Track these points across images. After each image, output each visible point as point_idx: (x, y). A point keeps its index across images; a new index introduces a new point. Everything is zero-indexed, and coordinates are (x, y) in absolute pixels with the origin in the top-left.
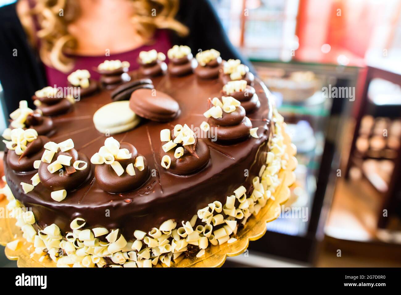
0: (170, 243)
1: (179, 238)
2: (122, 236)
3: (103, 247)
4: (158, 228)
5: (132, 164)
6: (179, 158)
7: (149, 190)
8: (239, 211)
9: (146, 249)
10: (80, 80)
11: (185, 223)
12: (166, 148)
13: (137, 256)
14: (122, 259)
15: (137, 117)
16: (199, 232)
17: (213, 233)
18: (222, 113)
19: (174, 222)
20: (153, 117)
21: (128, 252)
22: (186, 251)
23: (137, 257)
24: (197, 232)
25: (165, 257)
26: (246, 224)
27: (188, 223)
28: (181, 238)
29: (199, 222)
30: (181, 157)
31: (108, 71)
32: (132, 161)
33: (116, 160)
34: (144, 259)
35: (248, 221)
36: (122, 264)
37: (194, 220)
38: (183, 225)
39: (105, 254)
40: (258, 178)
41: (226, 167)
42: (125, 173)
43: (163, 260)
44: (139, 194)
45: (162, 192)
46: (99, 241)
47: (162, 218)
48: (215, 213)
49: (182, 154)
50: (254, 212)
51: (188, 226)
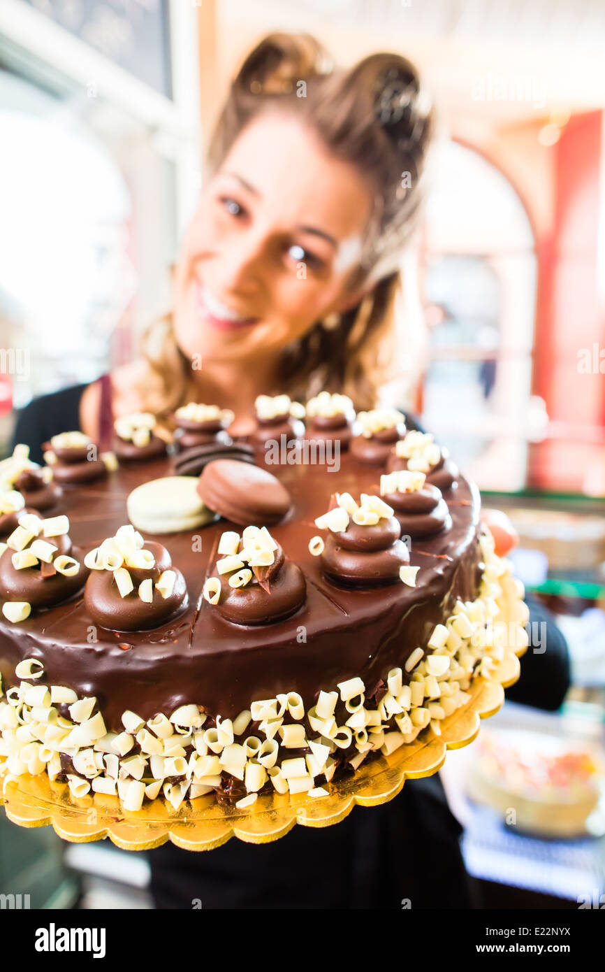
0: (187, 758)
1: (206, 751)
2: (99, 715)
3: (63, 728)
4: (168, 717)
5: (150, 581)
6: (237, 588)
7: (169, 637)
8: (344, 730)
9: (138, 756)
10: (135, 429)
11: (221, 721)
12: (223, 566)
13: (120, 767)
14: (91, 766)
15: (206, 510)
16: (249, 752)
17: (278, 764)
18: (347, 522)
19: (200, 713)
20: (232, 515)
21: (105, 754)
22: (218, 788)
23: (119, 769)
24: (244, 750)
25: (174, 785)
26: (359, 767)
27: (227, 722)
28: (210, 752)
29: (253, 730)
30: (241, 587)
31: (193, 421)
32: (154, 575)
33: (124, 566)
34: (130, 777)
35: (365, 762)
36: (90, 777)
37: (243, 721)
38: (218, 723)
39: (63, 747)
40: (399, 671)
41: (327, 628)
42: (134, 594)
43: (169, 791)
44: (148, 640)
45: (190, 645)
46: (59, 716)
47: (178, 698)
48: (288, 719)
49: (245, 582)
50: (384, 746)
51: (226, 729)
